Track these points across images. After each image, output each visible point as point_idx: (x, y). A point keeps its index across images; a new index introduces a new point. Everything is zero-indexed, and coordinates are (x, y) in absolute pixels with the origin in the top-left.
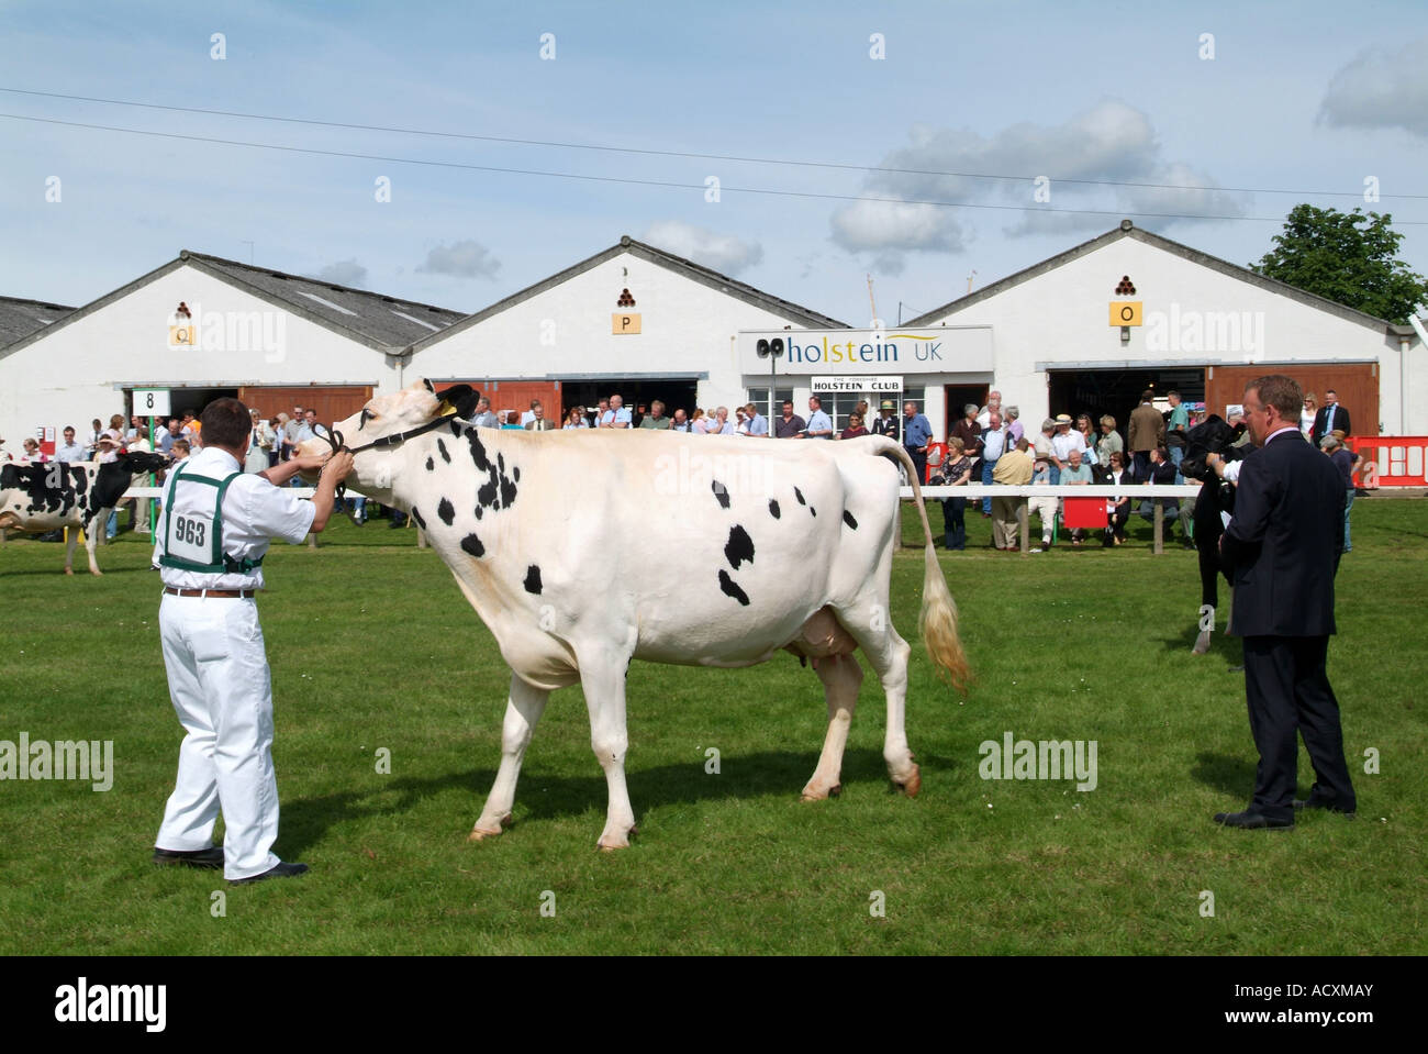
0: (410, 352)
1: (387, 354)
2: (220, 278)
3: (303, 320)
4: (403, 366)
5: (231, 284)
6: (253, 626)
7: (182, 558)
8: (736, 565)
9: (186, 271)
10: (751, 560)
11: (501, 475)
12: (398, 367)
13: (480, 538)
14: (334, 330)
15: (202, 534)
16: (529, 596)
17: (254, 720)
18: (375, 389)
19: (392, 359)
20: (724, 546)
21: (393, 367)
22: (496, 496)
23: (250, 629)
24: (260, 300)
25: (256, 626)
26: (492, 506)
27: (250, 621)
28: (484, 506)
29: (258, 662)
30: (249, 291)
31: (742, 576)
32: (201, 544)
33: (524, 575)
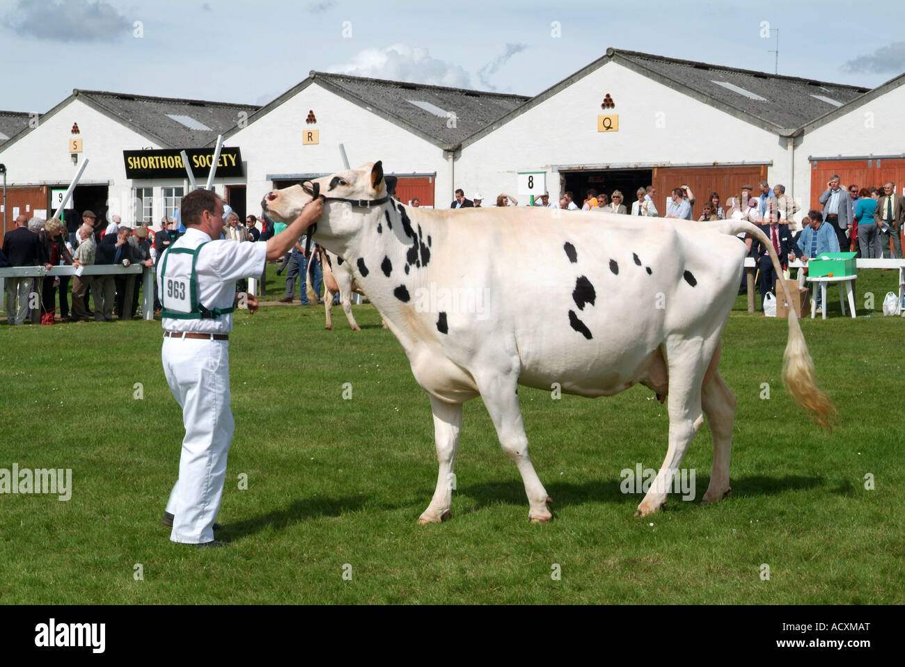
0: (801, 134)
1: (781, 136)
2: (638, 71)
3: (707, 106)
4: (795, 147)
5: (648, 76)
6: (218, 361)
7: (173, 310)
8: (581, 306)
9: (612, 66)
10: (593, 303)
11: (421, 242)
12: (790, 147)
13: (408, 289)
14: (735, 115)
15: (183, 291)
16: (439, 334)
17: (211, 429)
18: (769, 169)
19: (785, 140)
20: (572, 292)
21: (786, 147)
22: (417, 257)
23: (215, 363)
24: (671, 90)
25: (220, 362)
26: (415, 265)
27: (216, 357)
28: (411, 264)
29: (219, 389)
30: (663, 82)
31: (587, 315)
32: (183, 298)
33: (437, 319)
